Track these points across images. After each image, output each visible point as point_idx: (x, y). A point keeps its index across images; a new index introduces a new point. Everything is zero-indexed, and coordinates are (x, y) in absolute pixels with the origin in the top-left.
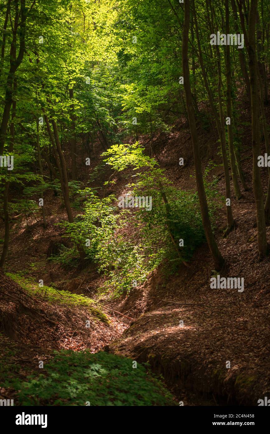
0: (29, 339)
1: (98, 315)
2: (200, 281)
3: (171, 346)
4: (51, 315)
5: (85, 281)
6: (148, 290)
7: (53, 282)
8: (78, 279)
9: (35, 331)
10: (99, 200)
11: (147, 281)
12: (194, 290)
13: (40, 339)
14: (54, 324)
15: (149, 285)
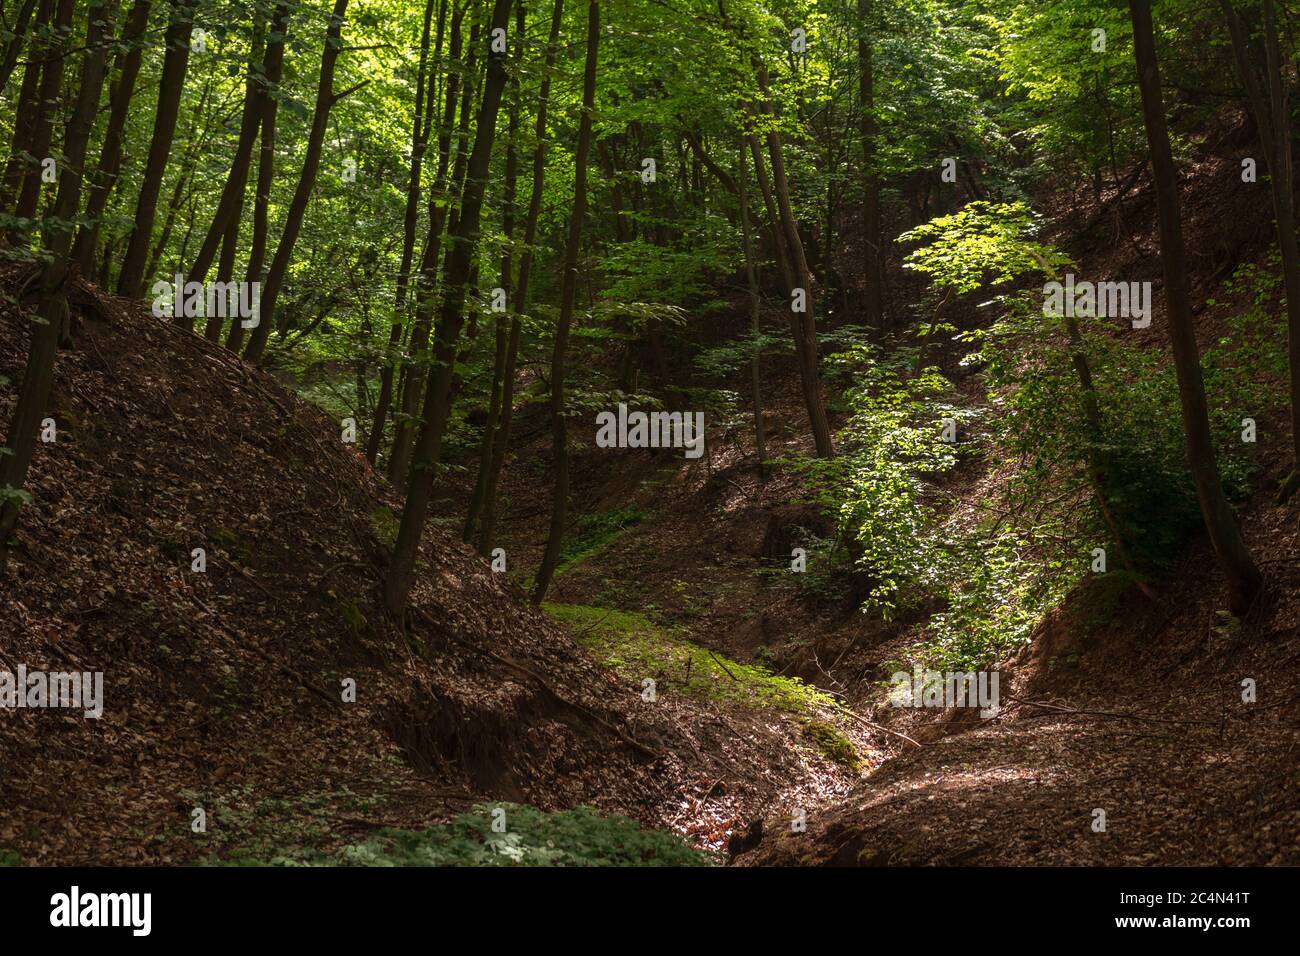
0: (553, 793)
1: (823, 739)
2: (1180, 647)
3: (927, 828)
4: (645, 730)
5: (856, 643)
6: (1026, 674)
7: (768, 645)
8: (837, 638)
9: (581, 772)
10: (899, 383)
11: (1027, 645)
12: (1159, 675)
13: (593, 796)
14: (649, 757)
15: (1035, 656)
